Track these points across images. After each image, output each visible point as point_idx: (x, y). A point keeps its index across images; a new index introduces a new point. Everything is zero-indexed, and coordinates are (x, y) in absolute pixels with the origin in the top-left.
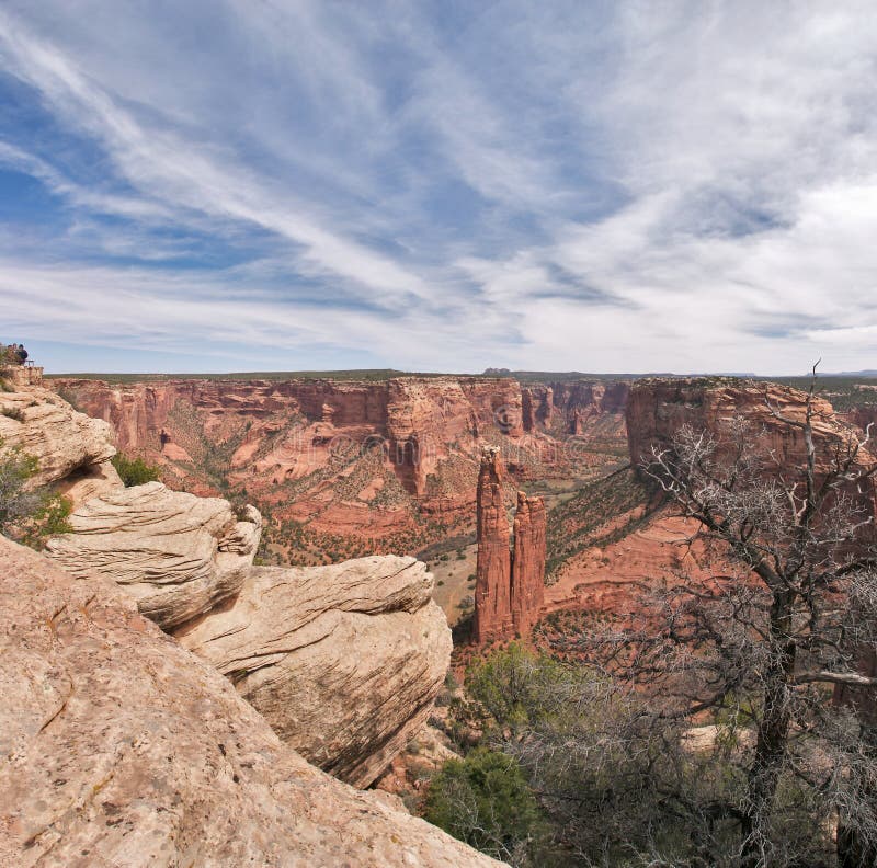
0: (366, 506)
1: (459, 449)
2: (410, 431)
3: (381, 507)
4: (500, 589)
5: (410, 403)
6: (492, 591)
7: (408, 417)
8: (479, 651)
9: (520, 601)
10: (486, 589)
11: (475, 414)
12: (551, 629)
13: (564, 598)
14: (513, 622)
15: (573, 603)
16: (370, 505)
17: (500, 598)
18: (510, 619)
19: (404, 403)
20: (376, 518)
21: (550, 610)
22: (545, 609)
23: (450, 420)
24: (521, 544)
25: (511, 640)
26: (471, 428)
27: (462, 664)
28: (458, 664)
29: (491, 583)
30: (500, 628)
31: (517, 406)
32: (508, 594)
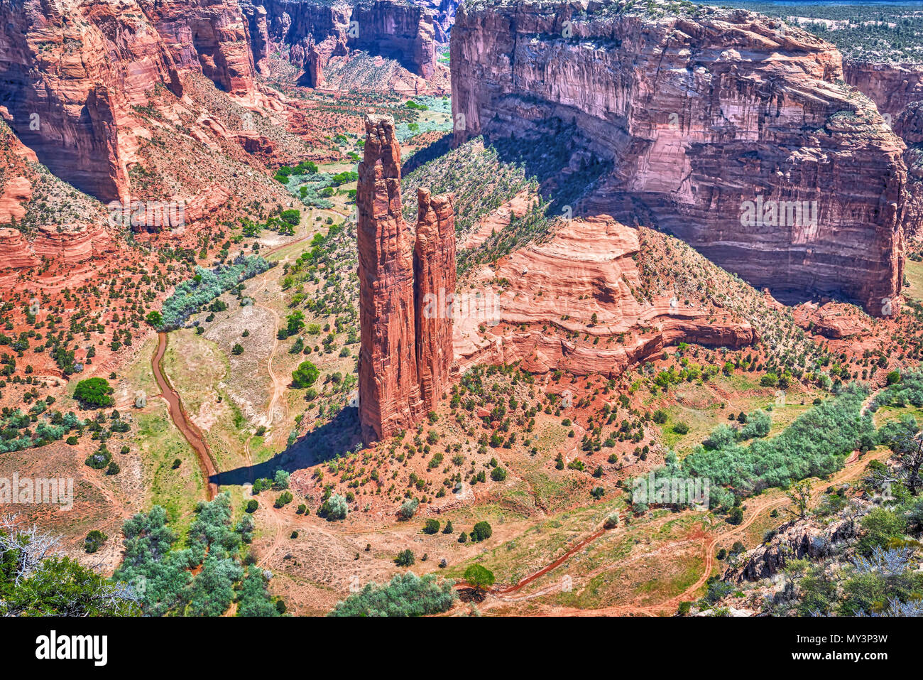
0: (17, 232)
1: (159, 118)
2: (87, 85)
3: (52, 229)
4: (405, 349)
5: (72, 32)
6: (393, 355)
7: (75, 59)
8: (387, 452)
9: (430, 363)
10: (385, 351)
11: (168, 53)
12: (476, 398)
13: (476, 349)
14: (423, 397)
15: (487, 355)
16: (23, 230)
17: (404, 364)
18: (417, 394)
19: (60, 32)
20: (53, 252)
21: (462, 370)
22: (457, 369)
23: (133, 67)
24: (430, 273)
25: (426, 427)
26: (168, 79)
27: (367, 480)
28: (360, 480)
29: (392, 342)
30: (407, 410)
31: (240, 38)
32: (414, 355)
